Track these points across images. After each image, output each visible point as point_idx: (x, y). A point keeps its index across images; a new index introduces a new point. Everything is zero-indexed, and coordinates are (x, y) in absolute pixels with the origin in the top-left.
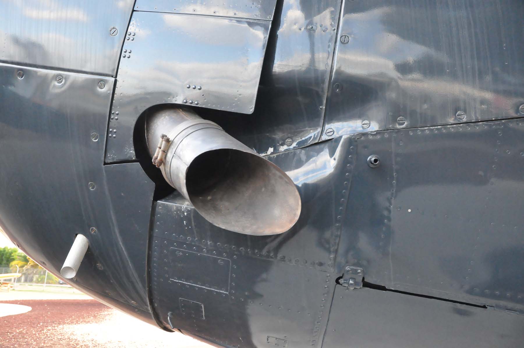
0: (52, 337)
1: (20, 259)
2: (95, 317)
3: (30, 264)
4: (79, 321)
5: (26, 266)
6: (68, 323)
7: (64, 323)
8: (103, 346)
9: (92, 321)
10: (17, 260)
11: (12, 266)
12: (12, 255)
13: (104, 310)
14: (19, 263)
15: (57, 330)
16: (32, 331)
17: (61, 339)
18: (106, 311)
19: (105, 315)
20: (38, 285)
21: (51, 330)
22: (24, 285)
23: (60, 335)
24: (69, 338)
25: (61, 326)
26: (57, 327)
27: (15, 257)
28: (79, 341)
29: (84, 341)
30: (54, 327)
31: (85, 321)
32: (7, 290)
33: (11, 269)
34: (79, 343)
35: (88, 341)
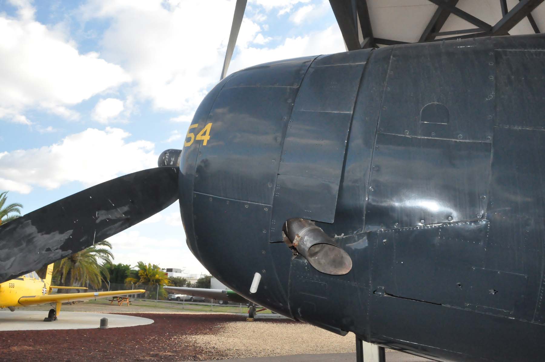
0: (180, 344)
1: (132, 277)
2: (211, 329)
3: (141, 281)
4: (198, 333)
5: (138, 283)
6: (189, 334)
7: (186, 334)
8: (224, 352)
9: (209, 333)
10: (130, 277)
11: (126, 282)
12: (126, 272)
13: (217, 323)
14: (132, 279)
15: (182, 339)
16: (162, 339)
17: (187, 346)
18: (218, 324)
19: (219, 329)
20: (150, 301)
21: (178, 339)
22: (138, 300)
23: (186, 342)
24: (194, 346)
25: (184, 336)
26: (182, 337)
27: (129, 274)
28: (203, 348)
29: (207, 348)
30: (179, 336)
31: (203, 333)
32: (126, 304)
33: (125, 285)
34: (203, 349)
35: (210, 349)
